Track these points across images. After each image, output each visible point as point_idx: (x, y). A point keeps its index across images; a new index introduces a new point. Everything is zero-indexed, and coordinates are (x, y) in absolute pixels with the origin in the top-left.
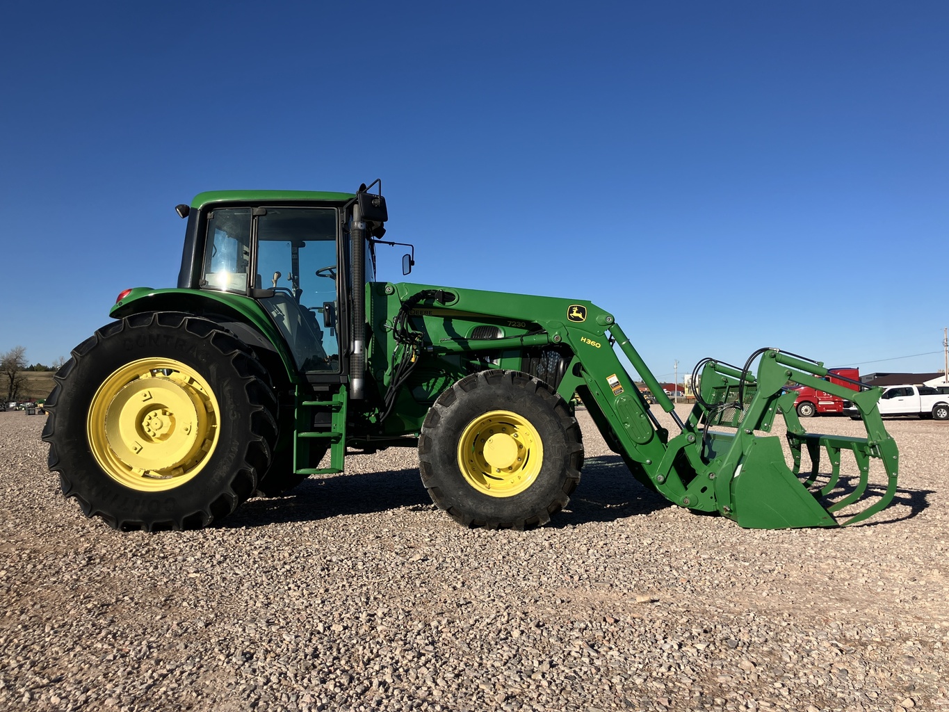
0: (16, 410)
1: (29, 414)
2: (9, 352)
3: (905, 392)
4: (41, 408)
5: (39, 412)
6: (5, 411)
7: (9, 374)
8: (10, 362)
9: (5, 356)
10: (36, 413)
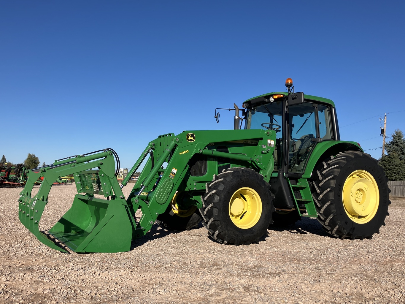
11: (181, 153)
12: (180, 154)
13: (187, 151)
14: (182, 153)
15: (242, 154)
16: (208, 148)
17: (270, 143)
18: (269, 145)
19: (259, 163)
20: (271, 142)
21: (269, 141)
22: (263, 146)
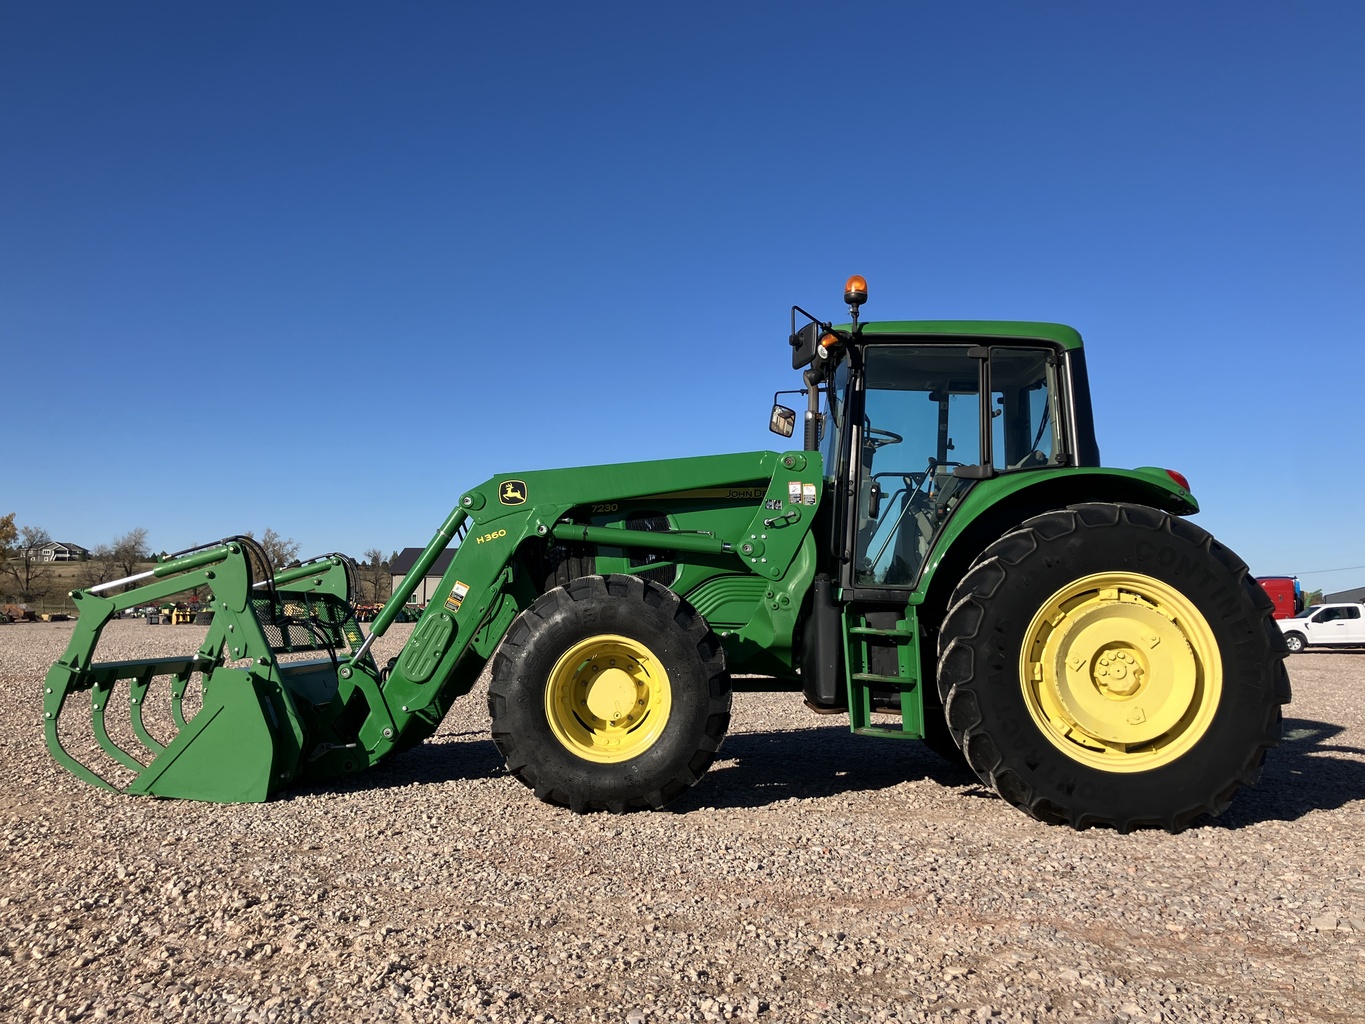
0: (134, 617)
1: (151, 624)
2: (126, 536)
3: (1347, 614)
4: (166, 615)
5: (164, 621)
6: (119, 618)
7: (125, 567)
8: (126, 551)
9: (121, 541)
10: (161, 622)
11: (482, 539)
12: (479, 541)
13: (502, 533)
14: (485, 539)
15: (696, 532)
16: (572, 521)
17: (799, 492)
18: (793, 501)
19: (754, 560)
20: (805, 488)
21: (794, 488)
22: (772, 503)
